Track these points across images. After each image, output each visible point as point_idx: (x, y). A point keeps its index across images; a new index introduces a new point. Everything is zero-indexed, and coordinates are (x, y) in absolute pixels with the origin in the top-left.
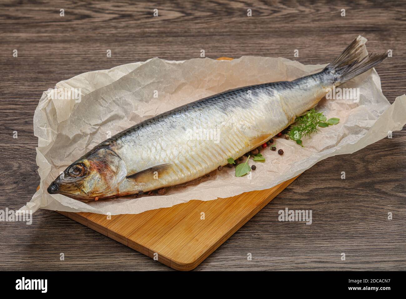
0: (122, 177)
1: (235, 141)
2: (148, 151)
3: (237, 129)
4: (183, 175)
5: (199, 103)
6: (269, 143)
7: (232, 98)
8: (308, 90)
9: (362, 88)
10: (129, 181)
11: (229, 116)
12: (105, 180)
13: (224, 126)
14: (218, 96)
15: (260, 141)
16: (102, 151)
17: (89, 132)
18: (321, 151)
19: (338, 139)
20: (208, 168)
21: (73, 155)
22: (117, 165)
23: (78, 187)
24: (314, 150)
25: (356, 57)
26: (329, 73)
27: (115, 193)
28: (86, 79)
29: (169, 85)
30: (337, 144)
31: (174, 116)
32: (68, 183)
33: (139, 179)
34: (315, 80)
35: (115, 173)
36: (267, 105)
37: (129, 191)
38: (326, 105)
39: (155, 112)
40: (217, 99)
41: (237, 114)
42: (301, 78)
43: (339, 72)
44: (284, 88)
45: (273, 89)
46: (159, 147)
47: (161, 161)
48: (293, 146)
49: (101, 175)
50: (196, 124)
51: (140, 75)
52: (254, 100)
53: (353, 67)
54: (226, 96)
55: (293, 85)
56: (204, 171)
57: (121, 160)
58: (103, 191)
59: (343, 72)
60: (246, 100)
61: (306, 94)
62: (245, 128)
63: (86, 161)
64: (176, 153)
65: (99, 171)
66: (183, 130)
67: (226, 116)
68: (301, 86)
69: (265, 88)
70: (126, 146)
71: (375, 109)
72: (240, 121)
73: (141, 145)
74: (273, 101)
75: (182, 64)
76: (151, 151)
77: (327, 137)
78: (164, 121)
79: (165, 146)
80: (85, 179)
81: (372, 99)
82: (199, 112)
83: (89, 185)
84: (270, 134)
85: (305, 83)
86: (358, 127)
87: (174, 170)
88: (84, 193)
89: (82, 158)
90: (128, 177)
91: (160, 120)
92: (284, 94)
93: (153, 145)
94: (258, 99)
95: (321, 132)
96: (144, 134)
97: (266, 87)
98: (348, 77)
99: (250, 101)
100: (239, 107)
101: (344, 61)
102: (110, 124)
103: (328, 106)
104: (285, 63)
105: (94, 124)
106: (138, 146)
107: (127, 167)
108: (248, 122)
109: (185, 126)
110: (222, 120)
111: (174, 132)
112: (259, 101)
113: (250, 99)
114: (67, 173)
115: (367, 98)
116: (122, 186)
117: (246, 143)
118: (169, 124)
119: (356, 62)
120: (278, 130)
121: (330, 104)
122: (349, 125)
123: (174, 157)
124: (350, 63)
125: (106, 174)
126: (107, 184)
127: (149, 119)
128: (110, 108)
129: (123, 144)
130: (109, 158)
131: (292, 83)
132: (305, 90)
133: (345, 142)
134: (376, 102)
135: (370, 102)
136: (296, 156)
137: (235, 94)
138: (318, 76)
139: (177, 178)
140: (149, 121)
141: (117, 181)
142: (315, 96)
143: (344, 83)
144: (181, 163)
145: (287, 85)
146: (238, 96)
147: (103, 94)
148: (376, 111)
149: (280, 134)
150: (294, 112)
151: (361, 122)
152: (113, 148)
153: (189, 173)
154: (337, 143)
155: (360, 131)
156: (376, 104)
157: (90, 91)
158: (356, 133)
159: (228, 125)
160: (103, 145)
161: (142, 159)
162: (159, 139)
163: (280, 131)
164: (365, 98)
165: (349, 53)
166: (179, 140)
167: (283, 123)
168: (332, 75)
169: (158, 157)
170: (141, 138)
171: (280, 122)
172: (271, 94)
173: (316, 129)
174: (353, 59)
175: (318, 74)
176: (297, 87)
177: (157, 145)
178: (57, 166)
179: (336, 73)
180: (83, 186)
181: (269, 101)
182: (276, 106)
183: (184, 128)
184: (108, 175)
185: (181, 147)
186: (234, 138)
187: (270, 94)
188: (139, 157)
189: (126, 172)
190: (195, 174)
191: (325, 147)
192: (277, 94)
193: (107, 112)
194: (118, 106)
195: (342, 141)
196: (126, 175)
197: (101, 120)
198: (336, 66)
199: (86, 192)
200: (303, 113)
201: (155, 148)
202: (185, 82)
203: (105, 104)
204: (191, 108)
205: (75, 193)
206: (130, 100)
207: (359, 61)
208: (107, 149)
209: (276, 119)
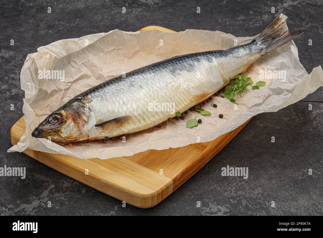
0: (92, 126)
1: (182, 98)
2: (112, 105)
3: (184, 88)
4: (140, 125)
5: (152, 66)
6: (208, 100)
7: (179, 63)
8: (240, 58)
9: (283, 56)
10: (98, 128)
11: (177, 78)
12: (79, 127)
13: (173, 86)
14: (168, 61)
15: (202, 99)
16: (76, 103)
17: (63, 88)
18: (250, 108)
19: (264, 98)
20: (160, 119)
21: (51, 106)
22: (88, 116)
23: (56, 133)
24: (245, 107)
25: (279, 31)
26: (256, 44)
27: (86, 139)
28: (60, 45)
29: (127, 51)
30: (263, 103)
31: (133, 77)
32: (49, 129)
33: (106, 127)
34: (245, 49)
35: (86, 122)
36: (207, 69)
37: (97, 137)
38: (254, 70)
39: (116, 73)
40: (167, 63)
41: (184, 76)
42: (234, 48)
43: (265, 43)
44: (221, 56)
45: (212, 56)
46: (121, 102)
47: (123, 113)
48: (227, 103)
49: (75, 123)
50: (151, 84)
51: (104, 43)
52: (197, 65)
53: (276, 40)
54: (175, 61)
55: (228, 53)
56: (157, 121)
57: (91, 111)
58: (77, 136)
59: (268, 43)
60: (191, 65)
61: (238, 61)
62: (190, 88)
63: (63, 112)
64: (135, 107)
65: (74, 120)
66: (140, 89)
67: (175, 77)
68: (234, 55)
69: (205, 55)
70: (95, 100)
71: (293, 74)
72: (186, 82)
73: (107, 100)
74: (212, 66)
75: (138, 34)
76: (115, 105)
77: (255, 97)
78: (125, 80)
79: (127, 101)
80: (62, 126)
81: (291, 65)
82: (153, 74)
83: (65, 131)
84: (210, 93)
85: (237, 52)
86: (281, 89)
87: (134, 121)
88: (61, 138)
89: (59, 109)
90: (96, 126)
91: (122, 80)
92: (221, 60)
93: (116, 100)
94: (200, 64)
95: (250, 92)
96: (109, 91)
97: (207, 54)
98: (272, 47)
99: (194, 66)
100: (185, 70)
101: (269, 34)
102: (80, 81)
103: (255, 71)
104: (220, 35)
105: (67, 82)
106: (104, 100)
107: (96, 117)
108: (192, 83)
109: (142, 85)
110: (172, 81)
111: (133, 90)
112: (200, 66)
113: (193, 64)
114: (47, 121)
115: (287, 65)
116: (92, 133)
117: (190, 100)
118: (129, 83)
119: (279, 36)
120: (216, 90)
121: (257, 69)
122: (273, 87)
123: (134, 111)
124: (273, 36)
125: (79, 123)
126: (80, 130)
127: (113, 79)
128: (80, 69)
129: (92, 99)
130: (82, 110)
131: (227, 52)
132: (238, 58)
133: (269, 101)
134: (294, 68)
135: (289, 68)
136: (230, 111)
137: (181, 60)
138: (247, 46)
139: (136, 127)
140: (113, 80)
141: (88, 128)
142: (245, 62)
143: (268, 52)
144: (139, 115)
145: (223, 54)
146: (184, 61)
147: (74, 58)
148: (294, 76)
149: (217, 93)
150: (229, 76)
151: (283, 85)
152: (84, 101)
153: (145, 123)
154: (263, 101)
155: (282, 92)
156: (294, 70)
157: (64, 55)
158: (279, 94)
159: (176, 84)
160: (76, 99)
161: (108, 111)
162: (122, 95)
163: (217, 91)
164: (285, 64)
165: (273, 28)
166: (138, 96)
167: (220, 84)
168: (259, 45)
169: (120, 110)
170: (106, 94)
171: (217, 83)
172: (211, 60)
173: (246, 89)
174: (276, 33)
175: (248, 44)
176: (231, 55)
177: (120, 100)
178: (38, 115)
179: (262, 44)
180: (61, 132)
181: (209, 66)
182: (214, 70)
183: (141, 87)
184: (81, 123)
185: (139, 102)
186: (181, 95)
187: (209, 60)
188: (106, 109)
189: (95, 121)
190: (150, 124)
191: (253, 104)
192: (216, 61)
193: (78, 72)
194: (86, 68)
195: (267, 100)
196: (95, 124)
197: (73, 78)
198: (262, 38)
199: (63, 137)
200: (235, 77)
201: (119, 102)
202: (139, 49)
203: (76, 66)
204: (147, 70)
205: (54, 138)
206: (96, 63)
207: (281, 34)
208: (80, 102)
209: (215, 81)
